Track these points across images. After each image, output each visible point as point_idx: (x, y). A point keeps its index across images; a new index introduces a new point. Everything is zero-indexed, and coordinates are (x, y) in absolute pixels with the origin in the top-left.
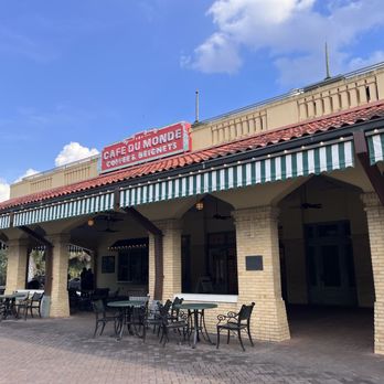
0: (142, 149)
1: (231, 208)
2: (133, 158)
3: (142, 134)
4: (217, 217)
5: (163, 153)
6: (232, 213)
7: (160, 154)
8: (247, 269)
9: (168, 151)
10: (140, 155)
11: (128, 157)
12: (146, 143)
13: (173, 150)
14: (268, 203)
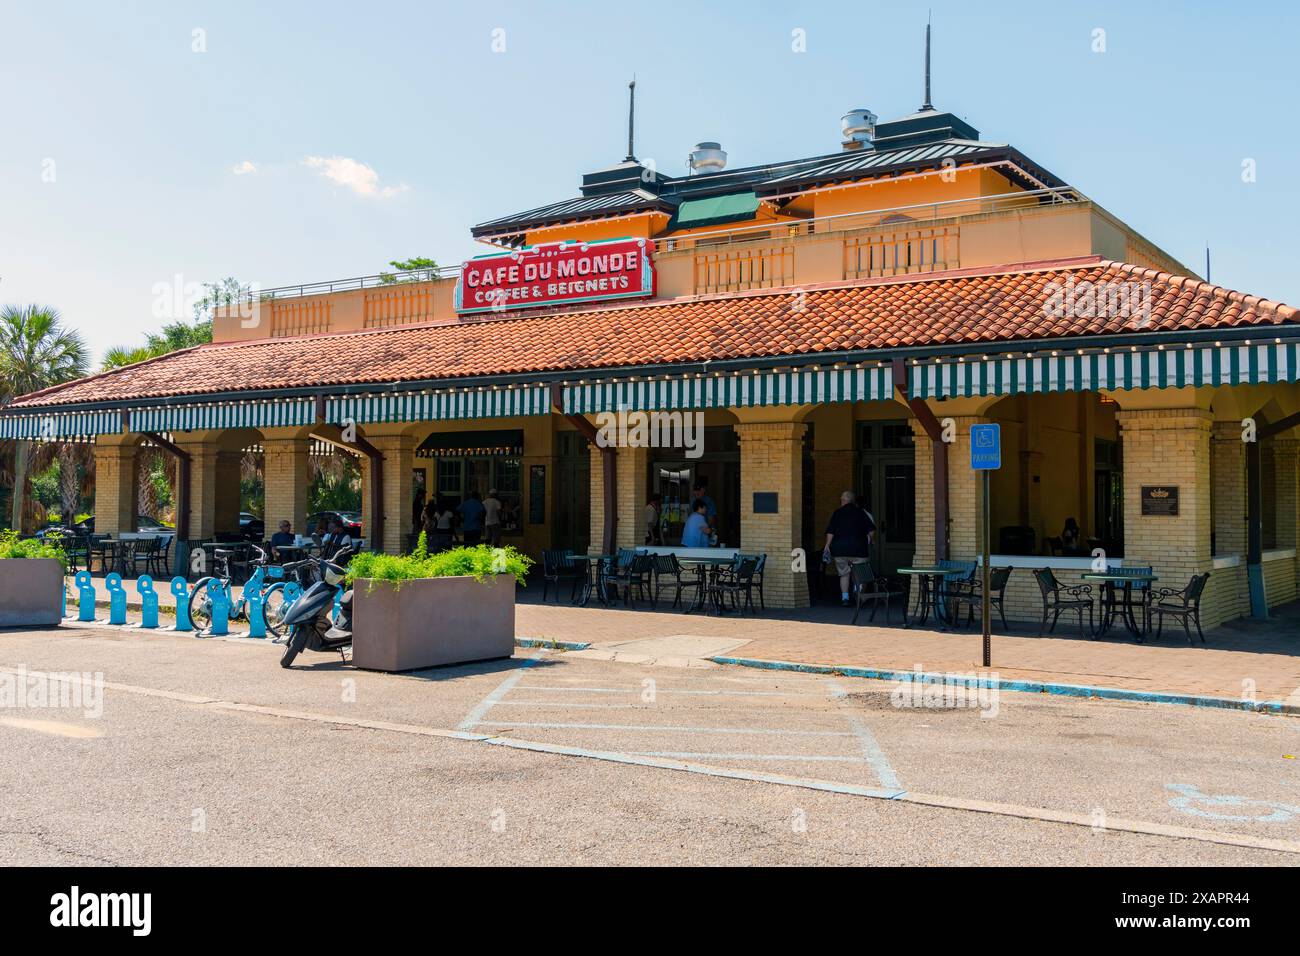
0: (555, 279)
1: (734, 420)
2: (536, 293)
3: (556, 248)
5: (599, 292)
7: (592, 293)
8: (754, 511)
9: (610, 290)
10: (552, 289)
11: (524, 290)
12: (566, 268)
13: (619, 290)
14: (790, 418)
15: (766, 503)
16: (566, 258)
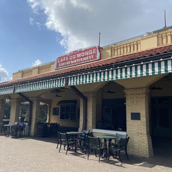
0: (76, 58)
1: (123, 88)
2: (72, 62)
3: (76, 51)
4: (109, 92)
6: (124, 91)
7: (85, 61)
8: (131, 119)
9: (89, 59)
10: (75, 61)
11: (69, 62)
12: (79, 56)
13: (91, 59)
14: (144, 86)
15: (136, 116)
16: (78, 53)
